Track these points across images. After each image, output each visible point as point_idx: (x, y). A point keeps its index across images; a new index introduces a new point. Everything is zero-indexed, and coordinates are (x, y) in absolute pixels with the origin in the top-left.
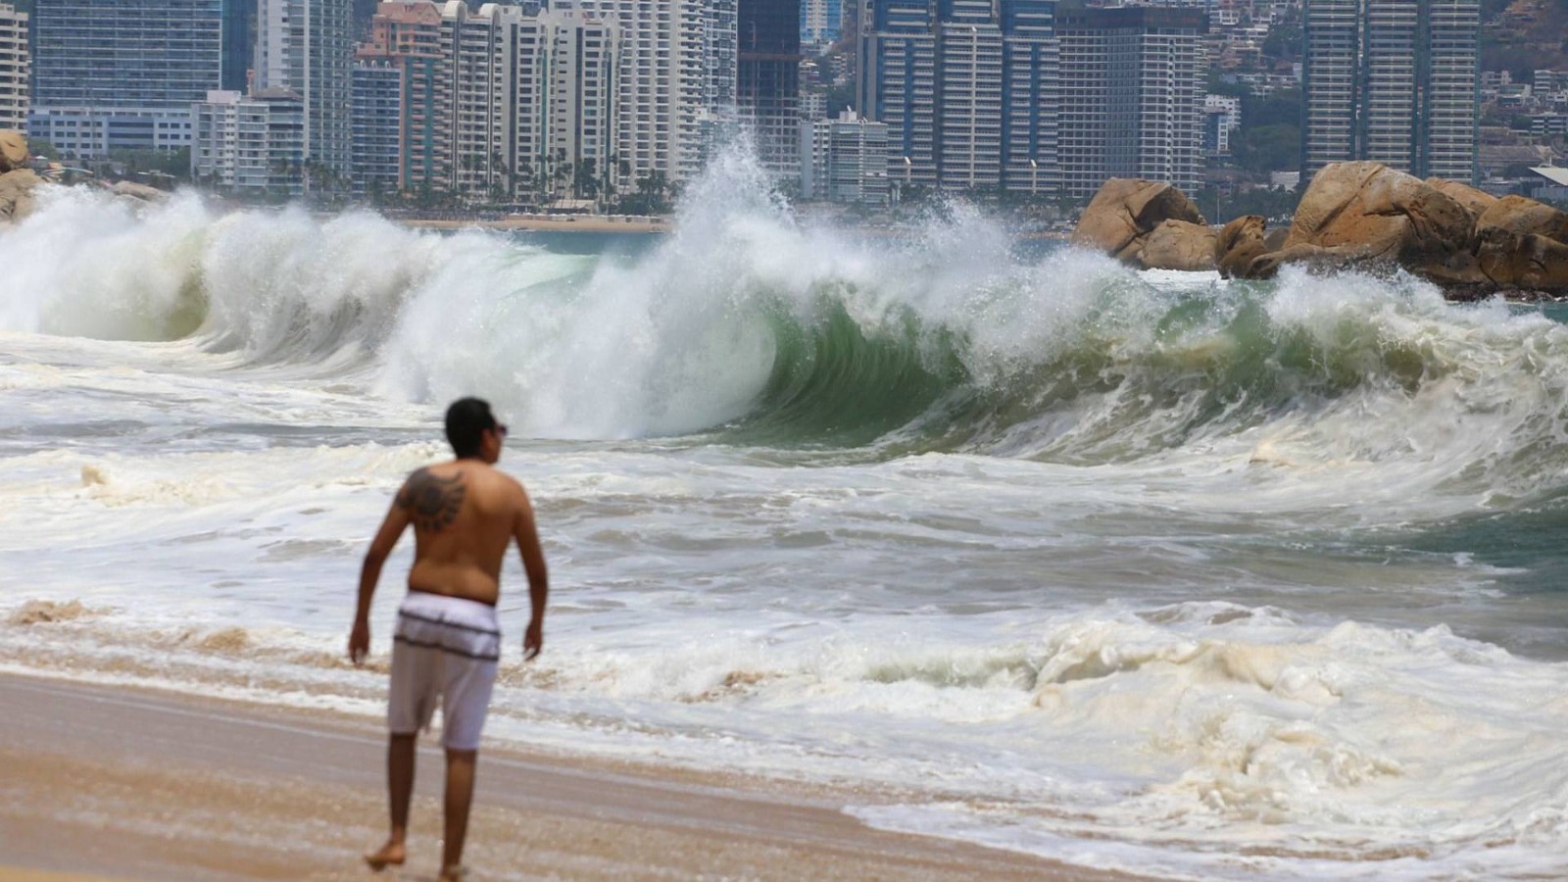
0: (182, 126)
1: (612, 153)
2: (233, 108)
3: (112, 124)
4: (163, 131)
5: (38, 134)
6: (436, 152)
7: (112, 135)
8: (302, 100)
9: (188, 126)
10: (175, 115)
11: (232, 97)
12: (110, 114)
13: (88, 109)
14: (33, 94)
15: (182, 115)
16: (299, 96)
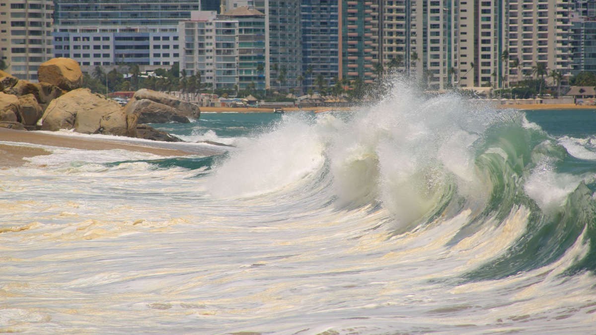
0: (171, 38)
1: (504, 49)
2: (211, 24)
3: (117, 39)
4: (157, 43)
5: (60, 47)
6: (366, 53)
7: (117, 47)
8: (263, 17)
9: (176, 38)
10: (165, 30)
11: (210, 16)
12: (115, 30)
13: (99, 27)
14: (55, 16)
15: (171, 30)
16: (261, 14)
